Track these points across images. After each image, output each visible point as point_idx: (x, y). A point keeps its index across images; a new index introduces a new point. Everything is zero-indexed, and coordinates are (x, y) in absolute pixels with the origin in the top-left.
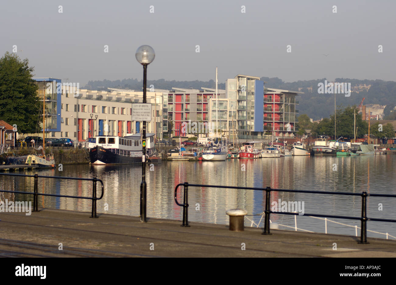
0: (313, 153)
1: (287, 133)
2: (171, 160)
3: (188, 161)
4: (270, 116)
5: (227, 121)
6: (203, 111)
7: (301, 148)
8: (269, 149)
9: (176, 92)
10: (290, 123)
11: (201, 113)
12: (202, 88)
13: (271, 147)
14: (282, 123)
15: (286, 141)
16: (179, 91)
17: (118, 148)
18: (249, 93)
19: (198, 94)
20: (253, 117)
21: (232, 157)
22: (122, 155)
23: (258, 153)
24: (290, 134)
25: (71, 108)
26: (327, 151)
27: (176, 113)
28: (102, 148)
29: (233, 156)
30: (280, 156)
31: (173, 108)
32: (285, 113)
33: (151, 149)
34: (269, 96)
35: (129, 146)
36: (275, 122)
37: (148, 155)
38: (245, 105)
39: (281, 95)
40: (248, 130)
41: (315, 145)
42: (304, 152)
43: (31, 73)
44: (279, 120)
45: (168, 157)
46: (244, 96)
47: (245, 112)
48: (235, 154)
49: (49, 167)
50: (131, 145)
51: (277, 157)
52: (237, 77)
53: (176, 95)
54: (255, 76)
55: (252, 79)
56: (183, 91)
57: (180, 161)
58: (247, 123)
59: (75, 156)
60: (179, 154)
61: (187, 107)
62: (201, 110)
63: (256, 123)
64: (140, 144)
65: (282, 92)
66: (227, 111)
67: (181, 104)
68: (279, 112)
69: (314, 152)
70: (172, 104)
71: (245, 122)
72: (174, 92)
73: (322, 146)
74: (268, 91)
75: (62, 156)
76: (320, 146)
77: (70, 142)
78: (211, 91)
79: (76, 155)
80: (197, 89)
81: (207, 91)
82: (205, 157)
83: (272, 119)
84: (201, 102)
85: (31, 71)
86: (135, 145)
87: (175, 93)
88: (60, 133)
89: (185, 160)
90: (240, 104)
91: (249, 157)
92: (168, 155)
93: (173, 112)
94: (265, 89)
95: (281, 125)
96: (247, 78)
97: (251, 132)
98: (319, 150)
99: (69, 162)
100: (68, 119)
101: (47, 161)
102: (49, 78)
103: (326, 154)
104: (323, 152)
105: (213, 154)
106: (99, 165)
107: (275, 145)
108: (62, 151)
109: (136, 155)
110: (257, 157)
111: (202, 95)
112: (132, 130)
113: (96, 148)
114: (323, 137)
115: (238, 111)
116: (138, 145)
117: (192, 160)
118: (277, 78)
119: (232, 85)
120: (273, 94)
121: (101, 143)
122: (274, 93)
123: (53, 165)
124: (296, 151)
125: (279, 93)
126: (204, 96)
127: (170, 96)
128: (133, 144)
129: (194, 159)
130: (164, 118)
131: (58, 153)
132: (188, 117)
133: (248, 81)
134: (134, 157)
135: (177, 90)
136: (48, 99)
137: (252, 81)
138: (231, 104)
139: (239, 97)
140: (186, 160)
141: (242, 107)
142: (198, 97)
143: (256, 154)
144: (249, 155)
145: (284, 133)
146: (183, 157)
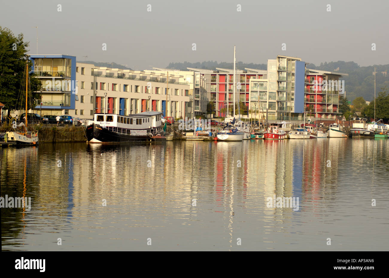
0: (351, 136)
1: (330, 115)
2: (185, 140)
3: (203, 141)
4: (313, 97)
5: (267, 101)
6: (246, 91)
7: (337, 130)
8: (298, 130)
9: (220, 72)
10: (333, 105)
11: (244, 93)
12: (246, 69)
13: (300, 128)
14: (325, 104)
15: (323, 123)
16: (223, 71)
17: (116, 126)
18: (289, 74)
19: (241, 75)
20: (293, 99)
21: (256, 137)
22: (120, 133)
23: (283, 134)
24: (327, 116)
25: (88, 85)
26: (365, 133)
27: (219, 93)
28: (99, 126)
29: (258, 136)
30: (309, 138)
31: (217, 89)
32: (328, 95)
33: (157, 128)
34: (312, 77)
35: (130, 125)
36: (317, 104)
37: (153, 134)
38: (285, 86)
39: (325, 76)
40: (288, 111)
41: (353, 127)
42: (340, 134)
43: (26, 48)
44: (321, 102)
45: (183, 137)
46: (284, 77)
47: (285, 94)
48: (260, 134)
49: (30, 144)
50: (131, 123)
51: (306, 139)
52: (277, 58)
53: (220, 75)
54: (296, 57)
55: (293, 60)
56: (227, 72)
57: (194, 140)
58: (286, 104)
59: (71, 134)
60: (194, 134)
61: (230, 87)
62: (244, 91)
63: (296, 105)
64: (144, 122)
65: (324, 74)
66: (267, 91)
67: (224, 85)
68: (321, 94)
69: (352, 134)
70: (216, 84)
71: (285, 103)
72: (218, 72)
73: (360, 128)
74: (311, 72)
75: (56, 134)
76: (358, 128)
77: (71, 120)
78: (254, 72)
79: (72, 132)
80: (241, 70)
81: (251, 71)
82: (219, 137)
83: (314, 101)
84: (245, 82)
85: (26, 46)
86: (137, 124)
87: (218, 74)
88: (75, 110)
89: (199, 139)
90: (280, 85)
91: (274, 138)
92: (183, 134)
93: (216, 92)
94: (307, 71)
95: (323, 107)
96: (287, 59)
97: (291, 113)
98: (357, 132)
99: (64, 140)
100: (84, 97)
101: (28, 138)
102: (63, 55)
103: (364, 136)
104: (361, 135)
105: (228, 134)
106: (95, 143)
107: (307, 127)
108: (55, 129)
109: (137, 134)
110: (282, 138)
111: (245, 76)
112: (148, 109)
113: (92, 126)
114: (361, 120)
115: (278, 92)
116: (140, 124)
117: (207, 140)
118: (353, 62)
119: (273, 66)
120: (316, 76)
121: (99, 121)
122: (317, 74)
123: (34, 142)
124: (332, 133)
125: (321, 74)
126: (247, 77)
127: (214, 76)
128: (134, 122)
129: (209, 139)
130: (196, 98)
131: (51, 130)
132: (231, 97)
133: (289, 62)
134: (135, 136)
135: (220, 70)
136: (61, 76)
137: (292, 62)
138: (271, 85)
139: (279, 78)
140: (201, 140)
141: (282, 88)
142: (241, 78)
143: (281, 135)
144: (274, 136)
145: (327, 114)
146: (197, 137)
